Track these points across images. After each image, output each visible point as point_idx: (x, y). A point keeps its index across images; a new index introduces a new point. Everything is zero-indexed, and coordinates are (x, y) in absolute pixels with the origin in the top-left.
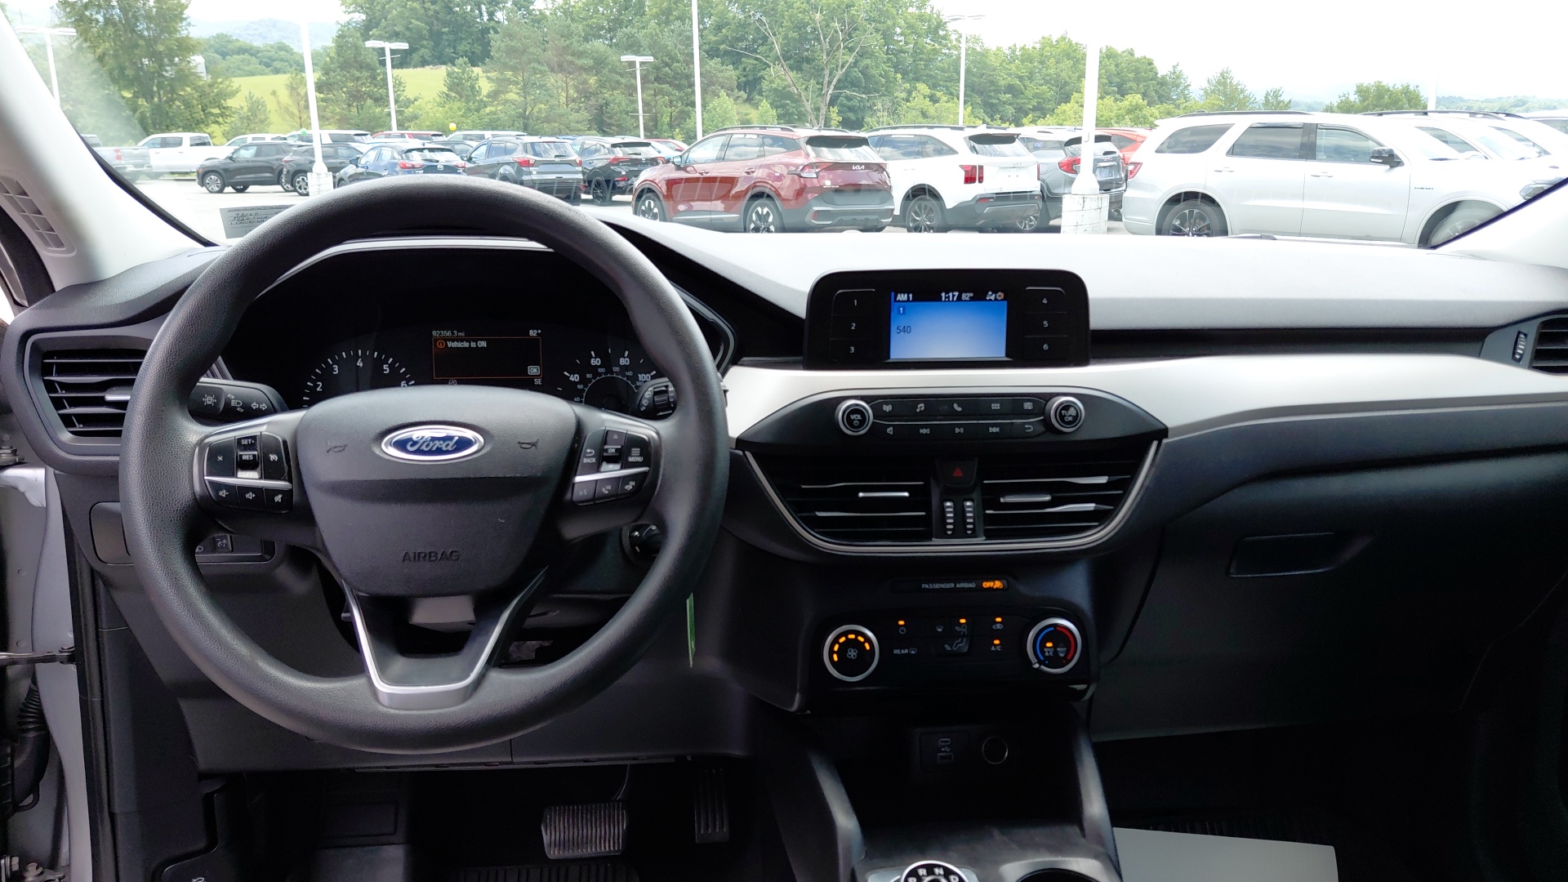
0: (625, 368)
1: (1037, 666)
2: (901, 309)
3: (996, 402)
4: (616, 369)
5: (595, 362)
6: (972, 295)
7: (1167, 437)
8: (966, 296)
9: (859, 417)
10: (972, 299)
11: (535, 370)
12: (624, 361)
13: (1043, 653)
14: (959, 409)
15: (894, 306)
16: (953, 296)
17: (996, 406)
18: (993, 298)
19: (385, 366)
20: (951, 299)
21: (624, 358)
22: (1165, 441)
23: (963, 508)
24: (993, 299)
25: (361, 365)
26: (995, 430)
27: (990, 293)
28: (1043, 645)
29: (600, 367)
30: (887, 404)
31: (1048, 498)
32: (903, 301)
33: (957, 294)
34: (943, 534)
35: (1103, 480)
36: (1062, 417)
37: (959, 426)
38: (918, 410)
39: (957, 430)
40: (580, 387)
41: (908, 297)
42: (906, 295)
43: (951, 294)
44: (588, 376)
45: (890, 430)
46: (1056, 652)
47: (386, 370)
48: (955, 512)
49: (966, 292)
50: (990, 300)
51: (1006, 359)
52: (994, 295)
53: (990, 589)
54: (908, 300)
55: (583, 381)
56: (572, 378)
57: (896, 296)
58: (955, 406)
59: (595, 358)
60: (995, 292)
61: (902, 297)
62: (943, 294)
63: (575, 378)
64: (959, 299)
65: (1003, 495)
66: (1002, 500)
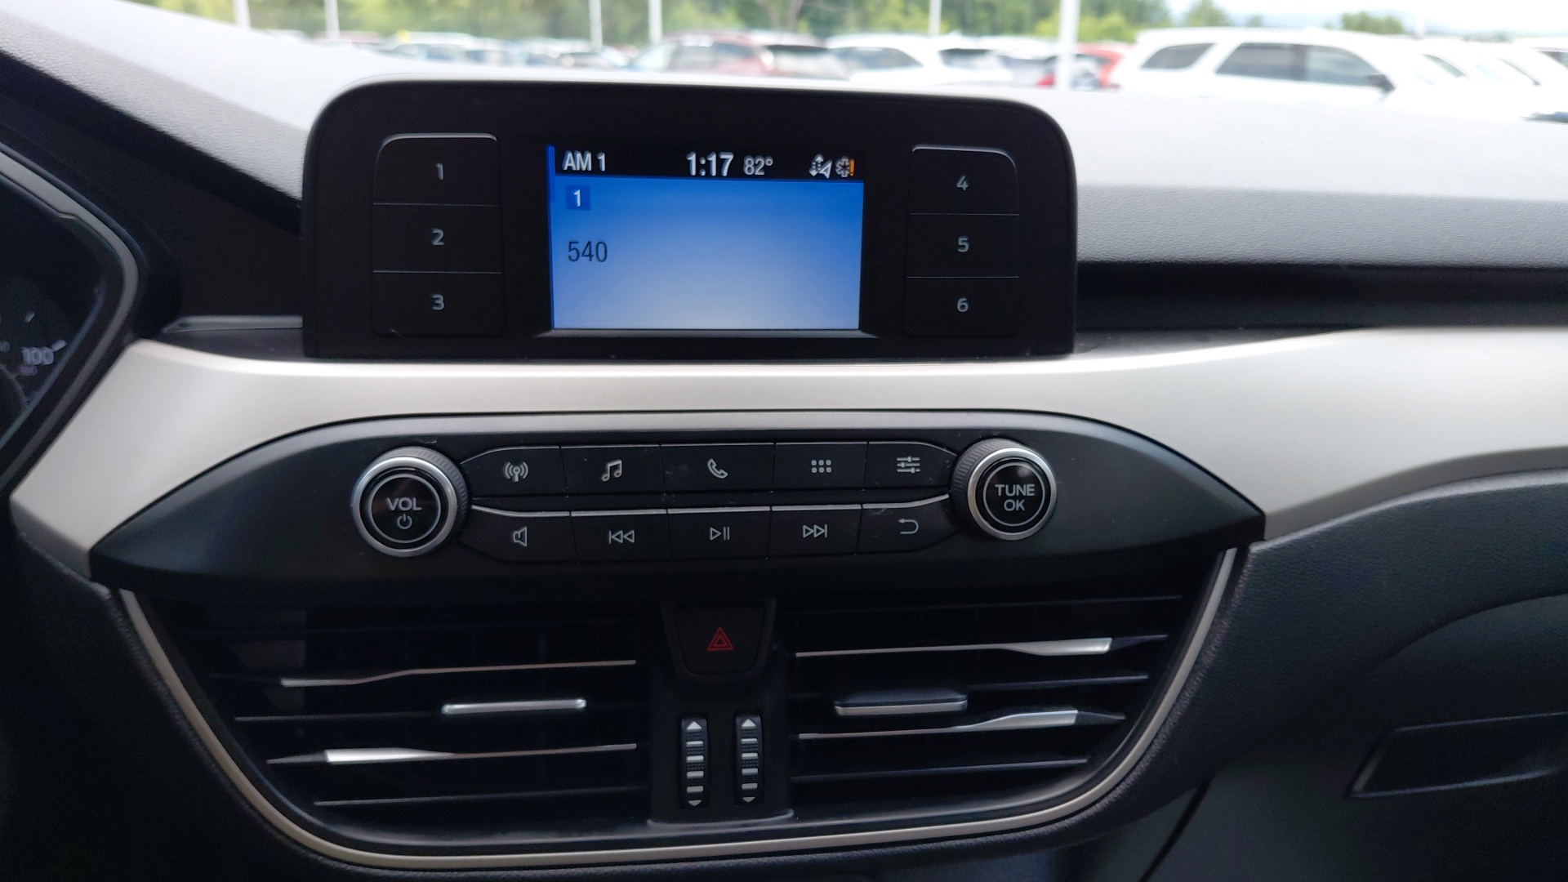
2: (578, 193)
3: (821, 454)
6: (770, 162)
7: (1260, 537)
8: (750, 165)
9: (412, 504)
10: (770, 174)
14: (721, 474)
15: (558, 184)
16: (721, 162)
17: (821, 466)
18: (826, 171)
20: (714, 173)
22: (1256, 548)
23: (734, 733)
24: (827, 175)
27: (819, 159)
30: (516, 463)
31: (959, 703)
32: (581, 172)
33: (729, 157)
34: (680, 811)
35: (1101, 646)
36: (997, 502)
37: (719, 521)
38: (606, 477)
39: (713, 533)
41: (596, 162)
42: (589, 156)
43: (713, 158)
45: (520, 537)
48: (709, 751)
49: (754, 157)
50: (820, 177)
51: (860, 334)
52: (829, 165)
54: (596, 169)
57: (560, 159)
58: (712, 465)
60: (831, 156)
61: (579, 161)
62: (693, 158)
64: (737, 172)
65: (843, 696)
66: (840, 710)
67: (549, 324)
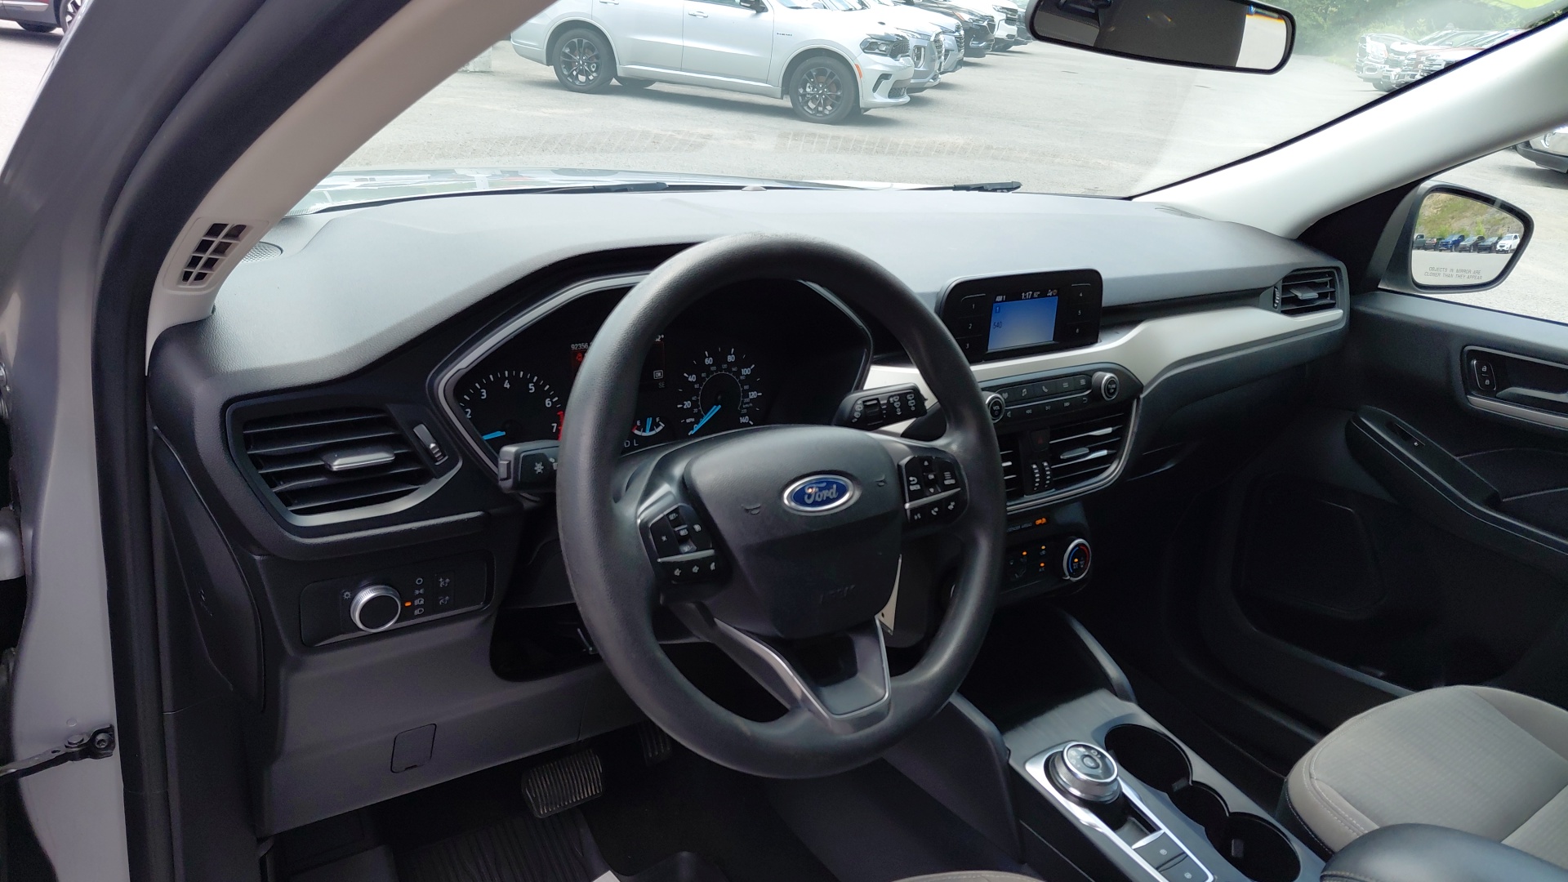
0: (731, 364)
1: (1068, 577)
2: (998, 308)
3: (1065, 381)
4: (725, 366)
5: (708, 361)
6: (1039, 293)
7: (1141, 392)
8: (1035, 298)
9: (998, 407)
10: (1039, 296)
11: (659, 374)
12: (731, 358)
13: (1072, 566)
14: (1046, 390)
15: (994, 306)
16: (1029, 296)
17: (1065, 385)
18: (1050, 295)
19: (530, 385)
20: (1027, 299)
21: (731, 355)
22: (1142, 396)
23: (1043, 467)
25: (508, 386)
26: (1067, 404)
28: (1073, 562)
29: (712, 365)
30: (1004, 392)
31: (1086, 450)
32: (999, 302)
33: (1031, 293)
34: (1032, 492)
35: (1109, 430)
36: (1109, 389)
37: (1048, 404)
38: (1024, 395)
39: (1047, 408)
40: (696, 386)
41: (1003, 299)
42: (1002, 297)
43: (1027, 294)
44: (703, 375)
45: (1009, 414)
46: (1079, 565)
47: (531, 389)
48: (1039, 473)
49: (1036, 293)
51: (1055, 344)
52: (1050, 293)
53: (1041, 524)
55: (699, 380)
56: (690, 379)
57: (996, 299)
58: (1043, 388)
59: (709, 357)
60: (1052, 290)
61: (999, 298)
62: (1023, 295)
63: (692, 378)
64: (1032, 297)
65: (1061, 453)
66: (1062, 457)
67: (987, 350)
